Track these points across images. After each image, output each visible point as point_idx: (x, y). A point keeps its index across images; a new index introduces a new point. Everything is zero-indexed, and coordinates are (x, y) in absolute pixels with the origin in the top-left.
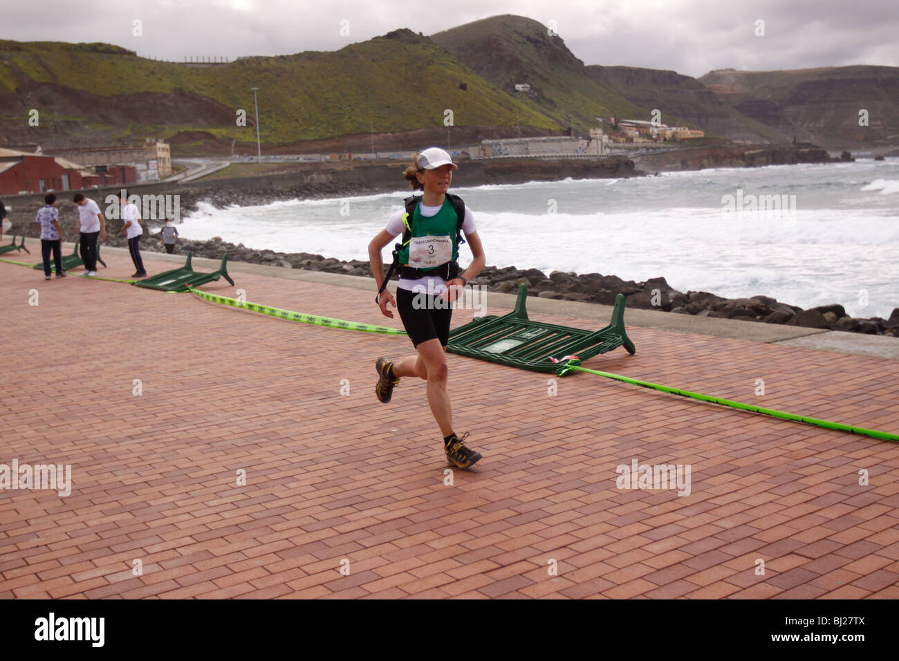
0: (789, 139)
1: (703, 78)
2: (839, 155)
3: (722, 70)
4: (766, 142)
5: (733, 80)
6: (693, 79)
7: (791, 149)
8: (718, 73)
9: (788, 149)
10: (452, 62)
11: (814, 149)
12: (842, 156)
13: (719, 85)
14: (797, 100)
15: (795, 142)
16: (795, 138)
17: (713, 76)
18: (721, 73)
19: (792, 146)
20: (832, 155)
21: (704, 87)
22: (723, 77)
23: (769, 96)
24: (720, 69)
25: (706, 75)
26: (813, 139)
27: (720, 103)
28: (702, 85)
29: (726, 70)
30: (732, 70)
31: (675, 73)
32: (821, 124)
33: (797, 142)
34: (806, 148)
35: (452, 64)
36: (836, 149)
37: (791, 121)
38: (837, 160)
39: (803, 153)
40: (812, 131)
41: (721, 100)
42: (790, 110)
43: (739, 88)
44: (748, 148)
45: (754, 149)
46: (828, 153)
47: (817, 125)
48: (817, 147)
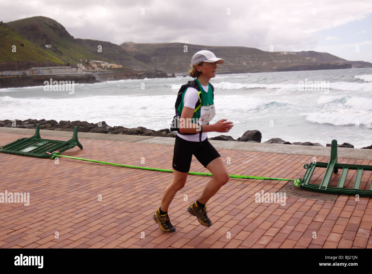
0: (154, 69)
1: (121, 45)
2: (171, 75)
3: (128, 42)
4: (145, 70)
5: (132, 46)
6: (117, 45)
7: (154, 72)
8: (126, 43)
9: (153, 73)
11: (162, 73)
12: (172, 75)
13: (127, 48)
14: (156, 54)
15: (155, 70)
16: (155, 68)
17: (125, 44)
18: (128, 43)
19: (154, 71)
20: (169, 75)
21: (122, 49)
22: (129, 45)
23: (146, 53)
24: (127, 42)
25: (122, 44)
26: (162, 69)
27: (128, 55)
28: (121, 48)
29: (130, 42)
30: (132, 42)
31: (110, 43)
32: (164, 63)
33: (156, 70)
34: (160, 72)
35: (17, 35)
36: (170, 73)
37: (154, 62)
38: (170, 77)
39: (158, 74)
40: (161, 66)
41: (128, 54)
42: (153, 58)
43: (135, 49)
44: (139, 72)
45: (141, 72)
46: (167, 74)
47: (163, 64)
48: (164, 72)
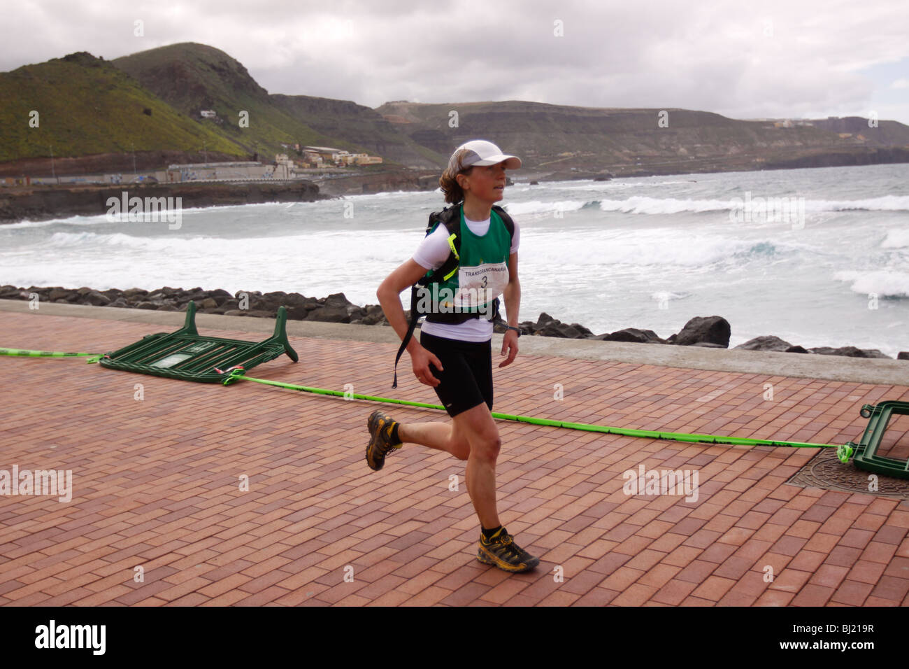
1: (379, 108)
3: (397, 102)
4: (438, 168)
5: (407, 111)
6: (370, 109)
8: (392, 105)
10: (136, 87)
13: (394, 116)
14: (463, 130)
17: (389, 107)
18: (396, 104)
21: (382, 118)
22: (398, 108)
23: (439, 127)
24: (395, 100)
25: (382, 106)
27: (396, 132)
28: (379, 115)
29: (400, 101)
30: (405, 102)
31: (354, 104)
35: (135, 89)
41: (397, 129)
42: (457, 139)
43: (413, 119)
44: (423, 173)
45: (426, 174)
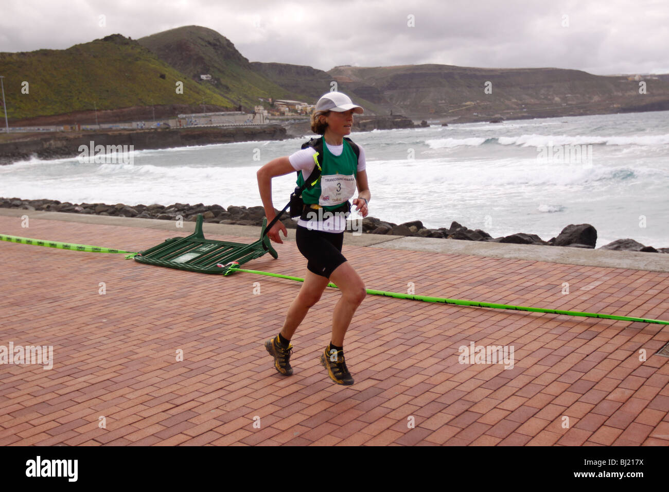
0: (388, 112)
1: (330, 71)
2: (419, 123)
3: (343, 66)
4: (373, 115)
5: (350, 73)
6: (323, 71)
7: (389, 119)
8: (340, 68)
9: (387, 119)
11: (404, 119)
12: (422, 123)
13: (341, 76)
14: (391, 87)
15: (391, 114)
16: (391, 111)
17: (337, 70)
18: (342, 68)
19: (390, 117)
20: (416, 123)
21: (332, 78)
22: (343, 70)
23: (374, 84)
24: (341, 65)
25: (332, 70)
26: (403, 113)
28: (329, 76)
29: (345, 66)
30: (349, 66)
31: (311, 68)
32: (408, 102)
33: (393, 114)
34: (399, 118)
35: (154, 60)
36: (419, 119)
37: (388, 100)
38: (418, 126)
39: (397, 121)
40: (402, 107)
41: (343, 86)
42: (388, 93)
43: (354, 79)
44: (362, 119)
45: (366, 119)
46: (413, 122)
47: (405, 103)
48: (406, 118)
